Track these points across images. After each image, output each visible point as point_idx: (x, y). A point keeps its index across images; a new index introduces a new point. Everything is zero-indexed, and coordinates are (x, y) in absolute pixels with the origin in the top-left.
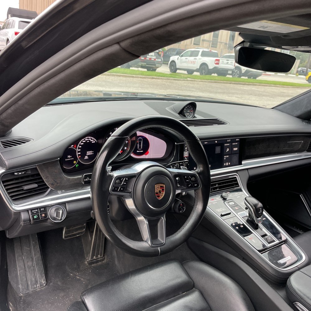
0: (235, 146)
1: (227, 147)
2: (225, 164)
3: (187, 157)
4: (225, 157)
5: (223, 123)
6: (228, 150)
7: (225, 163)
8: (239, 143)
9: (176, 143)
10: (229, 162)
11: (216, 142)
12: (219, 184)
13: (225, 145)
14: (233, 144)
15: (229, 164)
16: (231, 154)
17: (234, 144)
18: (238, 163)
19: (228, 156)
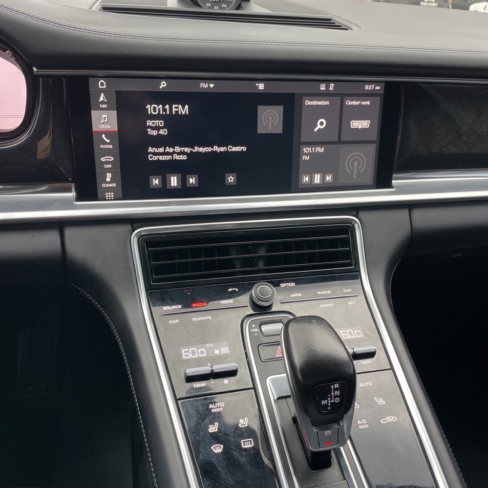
0: (360, 113)
1: (319, 112)
2: (306, 179)
3: (108, 134)
4: (306, 150)
5: (339, 27)
6: (321, 124)
7: (306, 174)
8: (378, 100)
9: (35, 69)
10: (328, 173)
11: (261, 86)
12: (271, 248)
13: (308, 103)
14: (349, 103)
15: (329, 178)
16: (339, 142)
17: (355, 103)
18: (370, 178)
19: (320, 150)
